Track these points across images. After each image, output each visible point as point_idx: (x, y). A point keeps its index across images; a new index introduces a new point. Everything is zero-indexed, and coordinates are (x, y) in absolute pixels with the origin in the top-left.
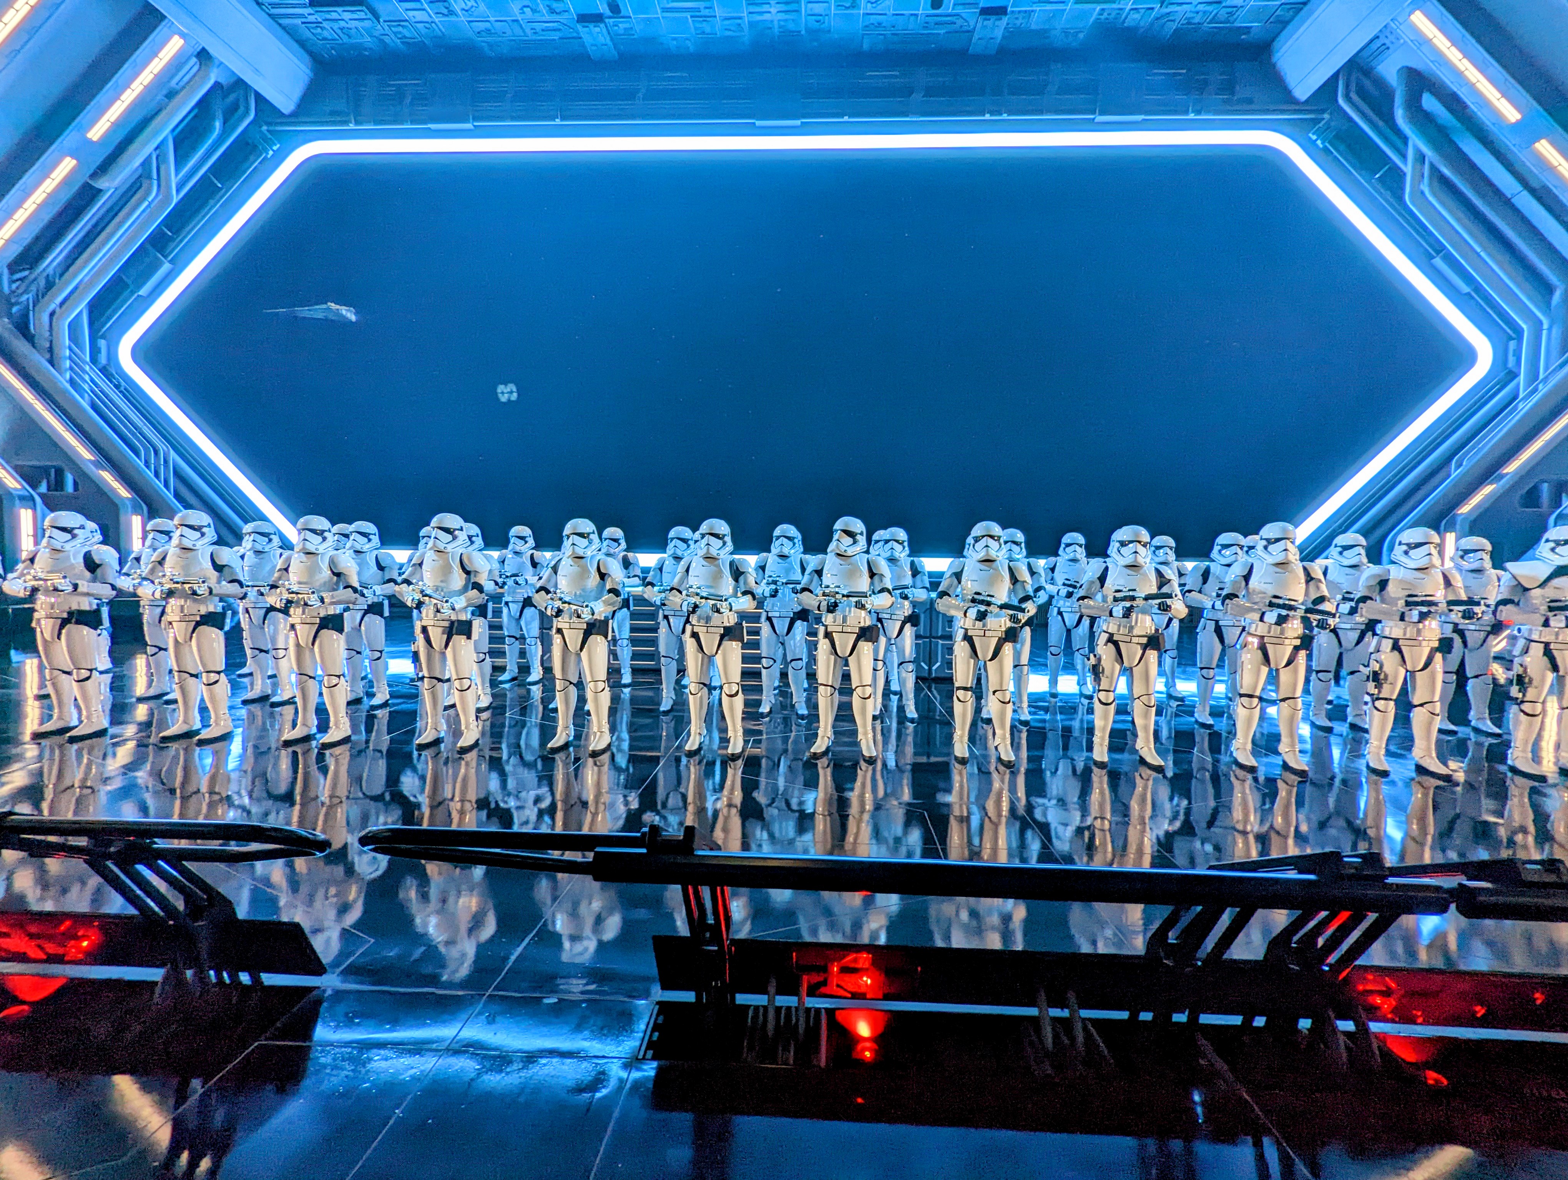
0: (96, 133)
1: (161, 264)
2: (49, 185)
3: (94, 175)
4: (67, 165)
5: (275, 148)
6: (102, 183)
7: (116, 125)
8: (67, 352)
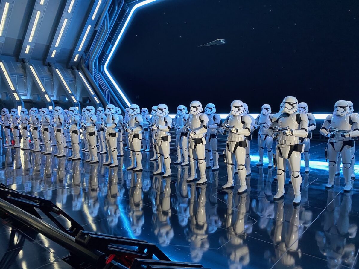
0: (93, 18)
1: (110, 45)
2: (87, 33)
3: (95, 27)
4: (90, 27)
5: (128, 9)
6: (96, 29)
7: (96, 15)
8: (94, 70)
